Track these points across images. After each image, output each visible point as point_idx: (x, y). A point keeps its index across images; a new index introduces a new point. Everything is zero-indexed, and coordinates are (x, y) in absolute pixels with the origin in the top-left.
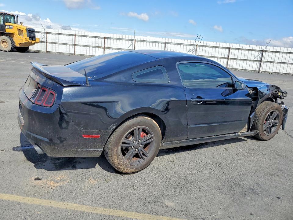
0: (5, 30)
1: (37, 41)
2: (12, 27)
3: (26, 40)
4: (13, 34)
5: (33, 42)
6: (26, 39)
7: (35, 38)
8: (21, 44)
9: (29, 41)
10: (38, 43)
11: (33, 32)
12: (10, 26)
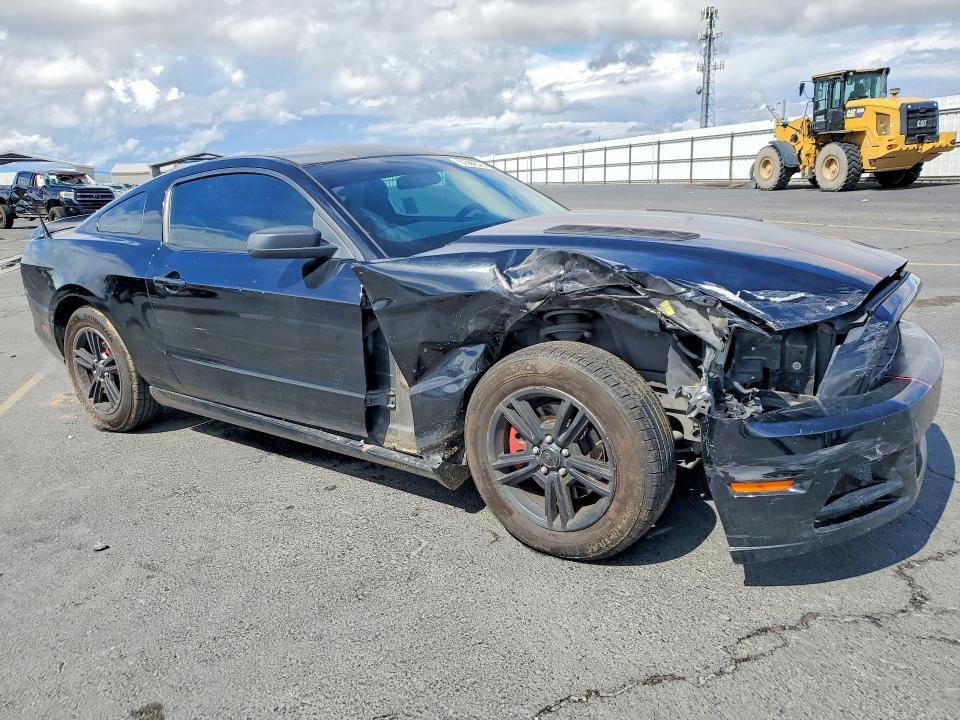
0: (843, 125)
1: (943, 142)
2: (862, 110)
3: (890, 147)
4: (862, 133)
5: (926, 147)
6: (891, 143)
7: (934, 133)
8: (874, 160)
9: (905, 148)
10: (947, 149)
11: (931, 114)
12: (856, 108)
